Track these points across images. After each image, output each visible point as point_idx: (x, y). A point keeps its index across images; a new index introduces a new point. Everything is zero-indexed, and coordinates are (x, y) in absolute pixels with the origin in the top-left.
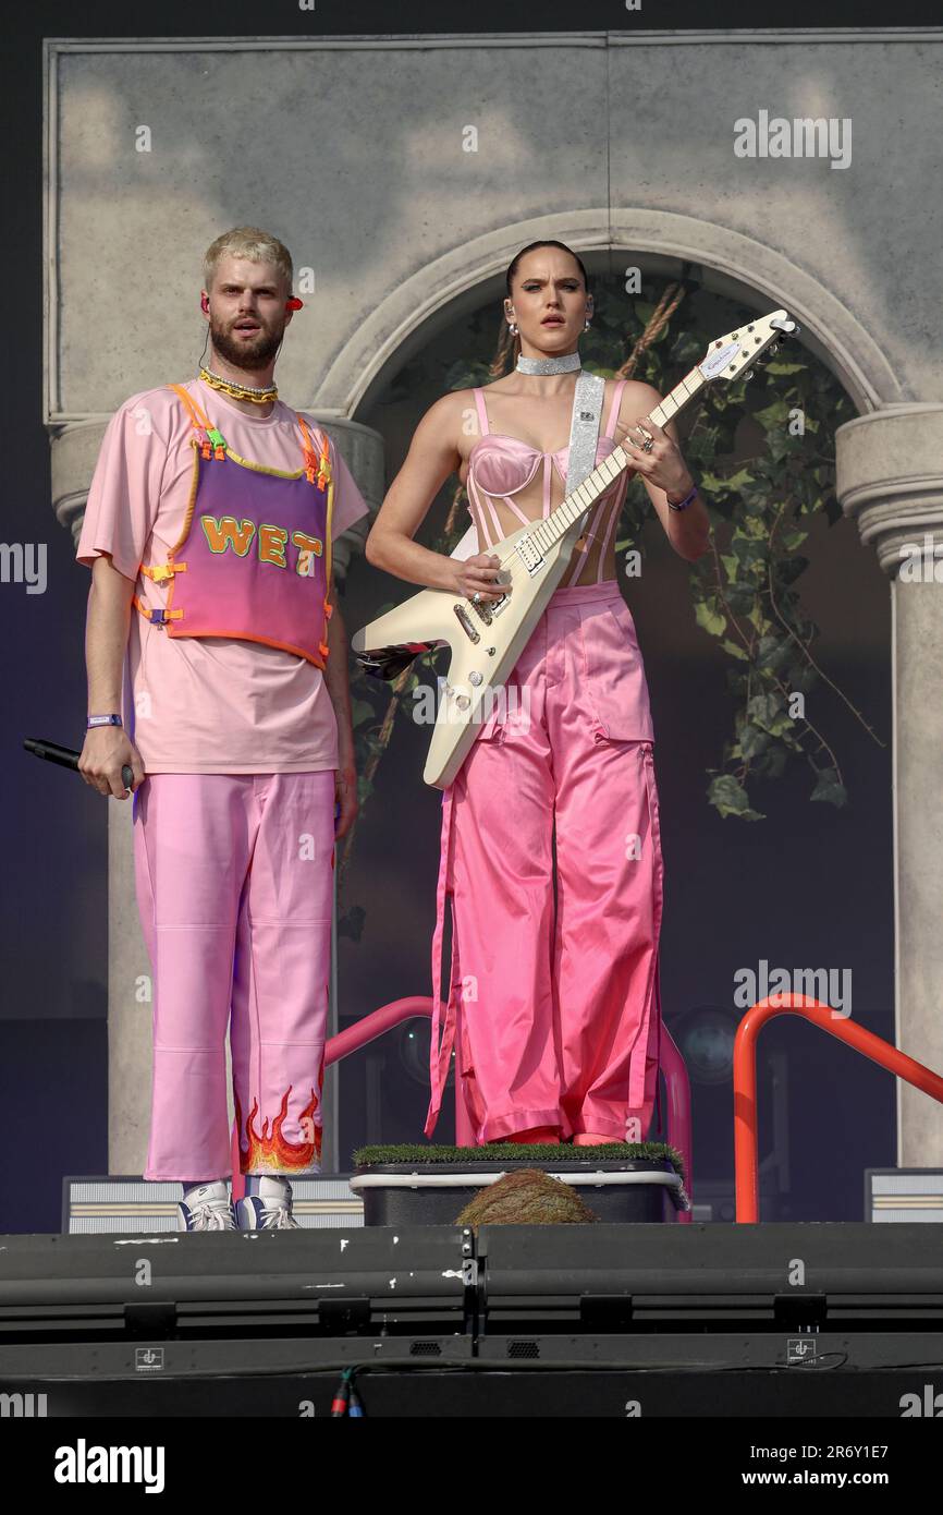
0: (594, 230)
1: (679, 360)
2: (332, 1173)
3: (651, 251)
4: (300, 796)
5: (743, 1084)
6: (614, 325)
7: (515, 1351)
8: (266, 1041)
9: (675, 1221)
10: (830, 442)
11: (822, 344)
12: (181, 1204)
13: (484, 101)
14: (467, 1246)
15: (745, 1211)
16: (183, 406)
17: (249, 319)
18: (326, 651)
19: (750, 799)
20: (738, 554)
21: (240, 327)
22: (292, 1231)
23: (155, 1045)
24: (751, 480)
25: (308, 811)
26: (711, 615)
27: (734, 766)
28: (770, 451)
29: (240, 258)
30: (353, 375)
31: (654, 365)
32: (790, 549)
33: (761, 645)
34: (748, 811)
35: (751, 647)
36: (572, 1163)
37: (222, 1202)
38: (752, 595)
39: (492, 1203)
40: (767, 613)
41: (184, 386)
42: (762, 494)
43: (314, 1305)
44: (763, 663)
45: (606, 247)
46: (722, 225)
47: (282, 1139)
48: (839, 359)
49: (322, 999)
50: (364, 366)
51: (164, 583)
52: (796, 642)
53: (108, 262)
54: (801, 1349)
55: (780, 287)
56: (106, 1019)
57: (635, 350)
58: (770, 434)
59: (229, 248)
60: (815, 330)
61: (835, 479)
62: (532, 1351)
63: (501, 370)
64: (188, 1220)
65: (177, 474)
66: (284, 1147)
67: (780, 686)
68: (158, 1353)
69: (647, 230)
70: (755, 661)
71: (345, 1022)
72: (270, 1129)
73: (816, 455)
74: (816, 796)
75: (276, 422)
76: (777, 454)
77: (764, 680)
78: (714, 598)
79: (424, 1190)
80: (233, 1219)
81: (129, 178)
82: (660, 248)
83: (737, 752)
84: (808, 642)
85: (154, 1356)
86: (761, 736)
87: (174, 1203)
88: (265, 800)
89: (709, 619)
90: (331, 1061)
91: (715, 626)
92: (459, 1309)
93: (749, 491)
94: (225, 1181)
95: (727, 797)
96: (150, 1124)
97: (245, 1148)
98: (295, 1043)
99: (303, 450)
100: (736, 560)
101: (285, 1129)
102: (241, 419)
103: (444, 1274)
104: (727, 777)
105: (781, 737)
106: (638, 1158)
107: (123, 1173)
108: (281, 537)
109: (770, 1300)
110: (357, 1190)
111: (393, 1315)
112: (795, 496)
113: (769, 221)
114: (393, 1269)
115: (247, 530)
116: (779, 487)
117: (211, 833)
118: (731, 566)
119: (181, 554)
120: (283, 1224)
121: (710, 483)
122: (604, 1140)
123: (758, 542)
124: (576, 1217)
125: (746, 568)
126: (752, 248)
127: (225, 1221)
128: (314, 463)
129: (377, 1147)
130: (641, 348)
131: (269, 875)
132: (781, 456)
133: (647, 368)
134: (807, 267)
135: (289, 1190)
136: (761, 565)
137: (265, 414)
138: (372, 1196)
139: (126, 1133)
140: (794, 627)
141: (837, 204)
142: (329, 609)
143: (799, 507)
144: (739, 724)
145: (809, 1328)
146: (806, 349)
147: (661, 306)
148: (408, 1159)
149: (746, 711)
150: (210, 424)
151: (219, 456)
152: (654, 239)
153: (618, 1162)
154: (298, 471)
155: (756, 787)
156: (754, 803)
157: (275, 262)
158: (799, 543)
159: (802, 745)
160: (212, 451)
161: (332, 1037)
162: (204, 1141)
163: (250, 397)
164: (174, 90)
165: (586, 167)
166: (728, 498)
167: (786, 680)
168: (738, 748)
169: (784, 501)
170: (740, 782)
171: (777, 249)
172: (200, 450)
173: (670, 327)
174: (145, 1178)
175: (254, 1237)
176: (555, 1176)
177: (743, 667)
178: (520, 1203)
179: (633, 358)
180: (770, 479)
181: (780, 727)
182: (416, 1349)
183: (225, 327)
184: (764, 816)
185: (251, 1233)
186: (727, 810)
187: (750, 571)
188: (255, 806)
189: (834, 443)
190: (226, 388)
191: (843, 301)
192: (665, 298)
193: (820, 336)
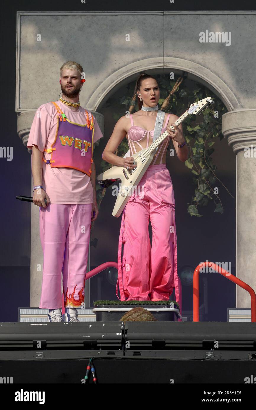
0: (160, 63)
1: (181, 97)
2: (88, 307)
3: (174, 68)
4: (83, 210)
5: (196, 285)
6: (165, 87)
7: (135, 354)
8: (71, 273)
9: (178, 321)
10: (220, 118)
11: (219, 93)
12: (48, 315)
13: (131, 29)
14: (122, 327)
15: (196, 319)
16: (55, 107)
17: (70, 85)
18: (91, 172)
19: (198, 211)
20: (196, 147)
21: (68, 87)
22: (77, 322)
23: (43, 273)
24: (200, 128)
25: (84, 214)
26: (189, 163)
27: (194, 203)
28: (205, 121)
29: (67, 69)
30: (96, 100)
31: (175, 98)
32: (210, 146)
33: (202, 171)
34: (198, 214)
35: (199, 172)
36: (150, 306)
37: (59, 314)
38: (199, 158)
39: (130, 316)
40: (204, 163)
41: (56, 102)
42: (203, 132)
43: (82, 342)
44: (202, 176)
45: (163, 67)
46: (193, 62)
47: (74, 299)
48: (223, 97)
49: (86, 262)
50: (99, 97)
51: (50, 153)
52: (211, 171)
53: (33, 70)
54: (209, 355)
55: (208, 78)
56: (30, 266)
57: (170, 94)
58: (205, 116)
59: (65, 66)
60: (217, 89)
61: (222, 128)
62: (139, 354)
63: (135, 99)
64: (50, 319)
65: (54, 125)
66: (74, 301)
67: (206, 182)
68: (42, 354)
69: (173, 63)
70: (200, 175)
71: (92, 268)
72: (71, 296)
73: (217, 122)
74: (215, 211)
75: (80, 112)
76: (207, 122)
77: (202, 180)
78: (190, 159)
79: (111, 312)
80: (62, 319)
81: (39, 48)
82: (177, 67)
83: (195, 199)
84: (214, 171)
85: (40, 354)
86: (201, 195)
87: (46, 315)
88: (73, 210)
89: (188, 164)
90: (88, 278)
91: (190, 166)
92: (120, 343)
93: (199, 131)
94: (60, 309)
95: (192, 211)
96: (41, 294)
97: (65, 301)
98: (78, 274)
99: (86, 119)
100: (196, 149)
101: (74, 296)
102: (70, 111)
103: (116, 334)
104: (192, 205)
105: (207, 195)
106: (168, 305)
107: (34, 307)
108: (80, 142)
109: (201, 342)
110: (94, 312)
111: (103, 344)
112: (211, 132)
113: (205, 61)
114: (103, 333)
115: (71, 140)
116: (207, 130)
117: (59, 218)
118: (194, 151)
119: (54, 146)
120: (74, 320)
121: (189, 129)
122: (159, 300)
123: (201, 144)
124: (151, 320)
125: (198, 151)
126: (201, 68)
127: (60, 320)
128: (89, 123)
129: (99, 301)
130: (171, 94)
131: (74, 230)
132: (208, 122)
133: (173, 99)
134: (215, 73)
135: (77, 312)
136: (202, 150)
137: (77, 110)
138: (98, 314)
139: (35, 296)
140: (210, 167)
141: (223, 57)
142: (92, 161)
143: (213, 135)
144: (196, 192)
145: (211, 349)
146: (214, 94)
147: (177, 83)
148: (108, 304)
149: (198, 188)
150: (62, 112)
151: (64, 120)
152: (175, 65)
153: (163, 306)
154: (85, 125)
155: (200, 208)
156: (199, 212)
157: (77, 70)
158: (212, 145)
159: (212, 198)
160: (63, 119)
161: (88, 272)
162: (55, 298)
163: (72, 105)
164: (50, 25)
165: (158, 46)
166: (194, 133)
167: (208, 181)
168: (195, 198)
169: (208, 134)
170: (196, 207)
171: (207, 68)
172: (59, 119)
173: (179, 88)
174: (39, 308)
175: (67, 324)
176: (146, 309)
177: (197, 177)
178: (137, 316)
179: (169, 96)
180: (205, 128)
181: (206, 193)
182: (109, 353)
183: (64, 87)
184: (202, 216)
185: (66, 322)
186: (192, 214)
187: (199, 152)
188: (71, 212)
189: (222, 119)
190: (66, 103)
191: (225, 82)
192: (178, 81)
193: (218, 91)
